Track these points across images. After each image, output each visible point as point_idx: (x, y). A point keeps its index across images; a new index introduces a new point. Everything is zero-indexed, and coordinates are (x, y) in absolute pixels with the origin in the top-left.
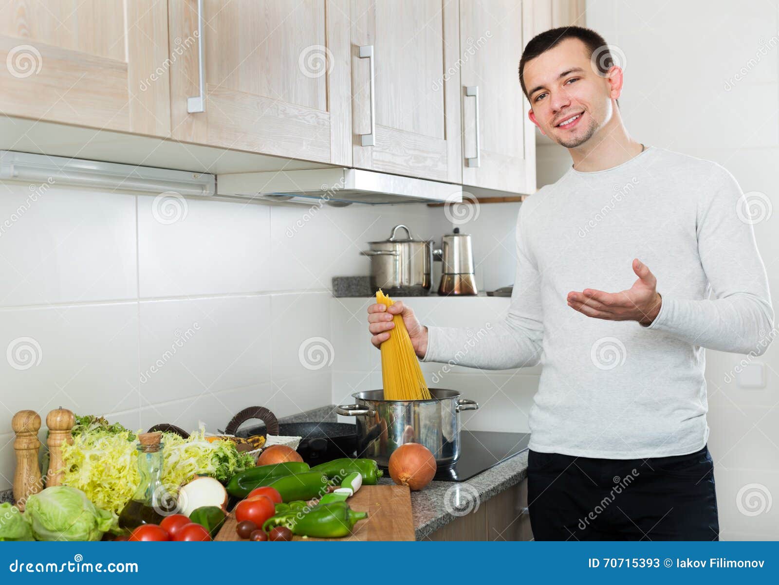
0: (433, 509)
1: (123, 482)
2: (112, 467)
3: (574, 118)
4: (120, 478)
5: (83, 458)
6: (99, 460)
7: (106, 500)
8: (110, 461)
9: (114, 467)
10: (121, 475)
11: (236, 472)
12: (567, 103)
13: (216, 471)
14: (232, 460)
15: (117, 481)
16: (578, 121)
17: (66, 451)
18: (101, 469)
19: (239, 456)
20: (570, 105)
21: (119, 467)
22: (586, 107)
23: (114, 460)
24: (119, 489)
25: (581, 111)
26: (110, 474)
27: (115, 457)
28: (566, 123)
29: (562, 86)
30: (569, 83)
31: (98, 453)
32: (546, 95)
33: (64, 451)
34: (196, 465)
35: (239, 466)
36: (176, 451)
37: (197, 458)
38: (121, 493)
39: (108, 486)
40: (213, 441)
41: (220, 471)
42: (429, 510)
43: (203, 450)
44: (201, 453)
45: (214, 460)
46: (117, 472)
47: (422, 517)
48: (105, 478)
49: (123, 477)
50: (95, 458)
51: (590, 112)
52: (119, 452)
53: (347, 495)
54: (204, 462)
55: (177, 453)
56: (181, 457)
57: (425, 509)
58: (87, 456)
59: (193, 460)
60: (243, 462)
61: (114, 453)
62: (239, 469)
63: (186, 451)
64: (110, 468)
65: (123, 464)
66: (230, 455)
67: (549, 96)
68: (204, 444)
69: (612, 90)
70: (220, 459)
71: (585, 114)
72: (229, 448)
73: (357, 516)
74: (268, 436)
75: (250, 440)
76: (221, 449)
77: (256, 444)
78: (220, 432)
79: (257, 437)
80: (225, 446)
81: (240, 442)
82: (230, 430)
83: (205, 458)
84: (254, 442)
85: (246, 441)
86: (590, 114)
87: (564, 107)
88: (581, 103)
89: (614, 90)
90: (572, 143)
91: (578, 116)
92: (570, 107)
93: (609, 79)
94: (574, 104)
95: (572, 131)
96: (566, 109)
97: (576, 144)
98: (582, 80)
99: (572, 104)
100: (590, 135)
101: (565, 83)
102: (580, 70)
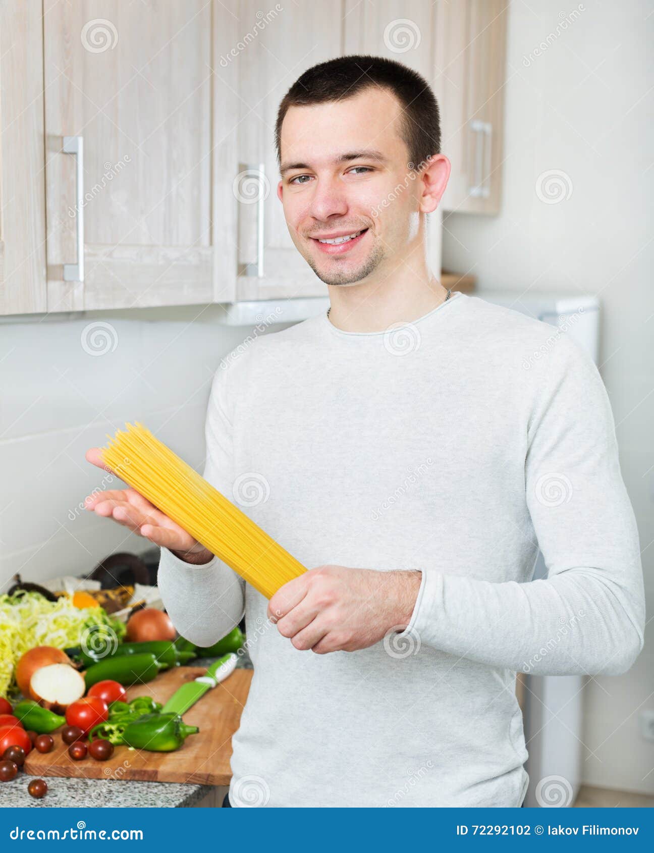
3: (347, 238)
12: (340, 209)
16: (352, 246)
19: (110, 624)
20: (345, 214)
22: (372, 223)
25: (363, 227)
28: (329, 241)
29: (341, 175)
30: (354, 171)
32: (310, 178)
36: (43, 621)
37: (66, 630)
40: (83, 607)
43: (72, 619)
44: (71, 624)
51: (377, 233)
53: (208, 686)
54: (73, 633)
55: (45, 623)
56: (49, 629)
59: (62, 633)
63: (55, 622)
66: (100, 623)
67: (315, 182)
68: (73, 612)
69: (424, 195)
71: (368, 234)
72: (100, 615)
73: (188, 730)
74: (138, 586)
75: (117, 592)
76: (91, 619)
77: (124, 596)
78: (84, 577)
79: (124, 588)
80: (95, 612)
81: (107, 596)
82: (96, 575)
83: (75, 629)
84: (122, 593)
85: (113, 593)
86: (375, 236)
87: (334, 216)
88: (366, 214)
89: (428, 197)
90: (332, 278)
91: (353, 236)
92: (345, 218)
93: (426, 176)
94: (353, 213)
95: (337, 259)
96: (337, 221)
97: (338, 281)
98: (376, 172)
99: (350, 212)
100: (366, 273)
101: (347, 171)
102: (379, 157)
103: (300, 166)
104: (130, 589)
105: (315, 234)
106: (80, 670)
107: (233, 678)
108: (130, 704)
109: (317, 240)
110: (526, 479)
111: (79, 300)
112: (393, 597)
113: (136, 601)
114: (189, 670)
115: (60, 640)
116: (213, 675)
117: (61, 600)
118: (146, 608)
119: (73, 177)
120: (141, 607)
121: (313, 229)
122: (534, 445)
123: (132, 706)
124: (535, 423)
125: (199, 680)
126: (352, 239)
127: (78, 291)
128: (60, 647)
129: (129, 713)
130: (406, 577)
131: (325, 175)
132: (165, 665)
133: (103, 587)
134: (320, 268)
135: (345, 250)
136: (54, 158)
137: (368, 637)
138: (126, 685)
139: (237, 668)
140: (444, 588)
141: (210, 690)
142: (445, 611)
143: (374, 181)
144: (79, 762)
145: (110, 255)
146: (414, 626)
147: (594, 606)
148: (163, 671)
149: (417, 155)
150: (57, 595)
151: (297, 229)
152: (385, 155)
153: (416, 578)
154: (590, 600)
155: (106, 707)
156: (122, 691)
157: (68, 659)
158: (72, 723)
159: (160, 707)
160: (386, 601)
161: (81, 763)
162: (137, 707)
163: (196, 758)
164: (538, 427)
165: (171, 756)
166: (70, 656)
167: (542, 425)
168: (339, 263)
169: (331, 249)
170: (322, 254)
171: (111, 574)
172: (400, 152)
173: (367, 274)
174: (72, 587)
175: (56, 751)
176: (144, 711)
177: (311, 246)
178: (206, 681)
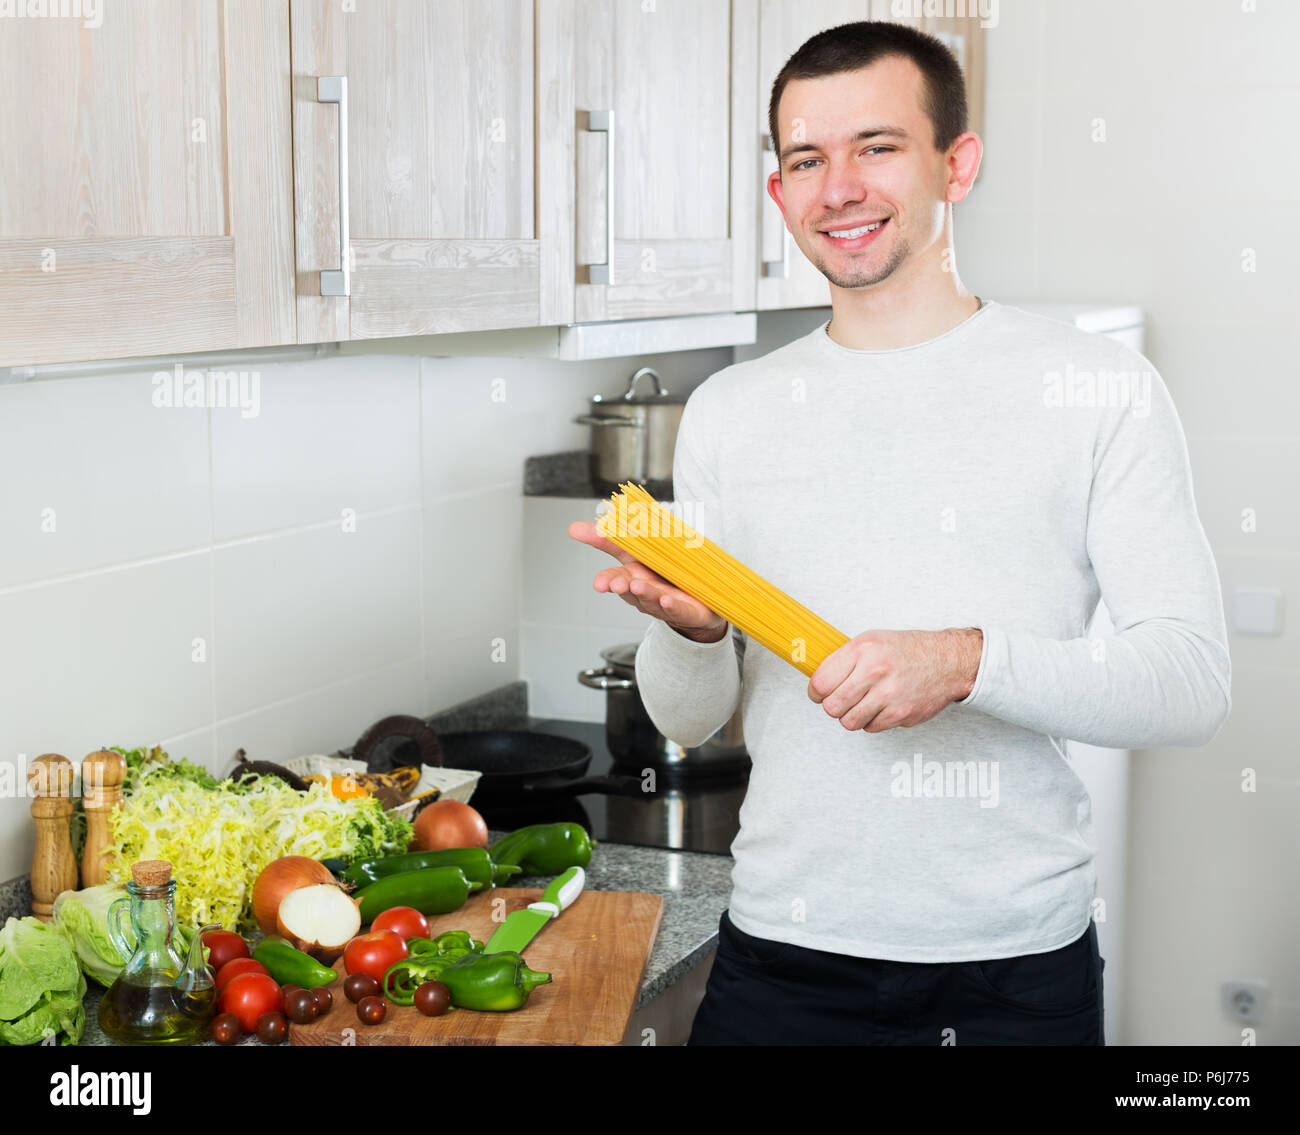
0: (703, 918)
1: (210, 873)
2: (192, 851)
3: (865, 230)
4: (205, 867)
5: (146, 835)
6: (170, 839)
7: (184, 904)
8: (188, 839)
9: (196, 849)
10: (207, 862)
11: (385, 850)
12: (857, 196)
13: (355, 852)
14: (379, 830)
15: (200, 873)
17: (118, 824)
18: (175, 853)
19: (388, 823)
20: (863, 200)
21: (203, 850)
22: (894, 210)
23: (195, 839)
24: (203, 885)
25: (884, 216)
26: (189, 861)
27: (197, 834)
28: (844, 234)
29: (856, 157)
30: (872, 152)
31: (169, 828)
32: (819, 163)
33: (116, 823)
34: (323, 843)
35: (389, 841)
36: (289, 818)
37: (325, 832)
38: (207, 891)
39: (185, 882)
40: (347, 798)
41: (360, 850)
42: (696, 919)
43: (332, 816)
44: (331, 823)
45: (350, 833)
46: (201, 859)
47: (686, 935)
48: (181, 869)
49: (211, 866)
50: (164, 835)
51: (901, 223)
52: (202, 826)
53: (547, 916)
54: (334, 836)
55: (292, 822)
56: (298, 830)
57: (691, 916)
58: (152, 832)
59: (318, 836)
60: (395, 833)
61: (194, 828)
62: (389, 845)
63: (306, 819)
64: (188, 851)
65: (209, 846)
66: (374, 821)
67: (824, 166)
68: (332, 804)
69: (951, 182)
70: (359, 830)
71: (891, 225)
72: (374, 810)
73: (535, 978)
74: (424, 767)
75: (395, 776)
76: (361, 814)
77: (405, 783)
78: (343, 755)
79: (406, 771)
80: (367, 807)
81: (379, 782)
82: (359, 752)
83: (337, 831)
84: (401, 779)
85: (390, 779)
86: (899, 227)
87: (850, 203)
88: (887, 200)
89: (955, 184)
90: (848, 279)
91: (872, 227)
92: (864, 205)
93: (952, 159)
94: (872, 198)
95: (854, 257)
96: (854, 208)
97: (855, 283)
98: (898, 153)
99: (868, 199)
100: (888, 272)
101: (863, 152)
102: (900, 134)
103: (807, 148)
104: (414, 772)
105: (824, 226)
106: (352, 893)
107: (582, 904)
108: (437, 940)
109: (826, 233)
110: (1088, 515)
111: (344, 325)
112: (952, 660)
113: (424, 789)
114: (514, 892)
115: (316, 845)
116: (554, 900)
117: (313, 787)
118: (441, 799)
119: (333, 137)
120: (435, 797)
121: (823, 219)
122: (1098, 476)
123: (440, 945)
124: (1101, 449)
125: (531, 906)
126: (871, 231)
127: (341, 310)
128: (317, 858)
129: (438, 955)
130: (964, 636)
131: (838, 157)
132: (479, 885)
133: (370, 770)
134: (831, 268)
135: (863, 245)
136: (305, 109)
137: (930, 708)
138: (427, 915)
139: (585, 889)
140: (1009, 646)
141: (552, 920)
142: (1012, 673)
143: (895, 161)
144: (374, 1027)
145: (386, 255)
146: (979, 691)
147: (1175, 661)
148: (474, 893)
149: (944, 132)
150: (305, 780)
151: (803, 223)
152: (908, 132)
153: (975, 639)
154: (1172, 656)
155: (404, 947)
156: (423, 922)
157: (332, 879)
158: (356, 971)
159: (481, 947)
160: (946, 666)
161: (377, 1029)
162: (447, 947)
163: (550, 1020)
164: (1105, 454)
165: (511, 1018)
166: (335, 873)
167: (1109, 453)
168: (857, 260)
169: (846, 245)
170: (836, 251)
171: (384, 749)
172: (923, 130)
173: (890, 273)
174: (326, 767)
175: (336, 1012)
176: (460, 952)
177: (818, 243)
178: (545, 908)
